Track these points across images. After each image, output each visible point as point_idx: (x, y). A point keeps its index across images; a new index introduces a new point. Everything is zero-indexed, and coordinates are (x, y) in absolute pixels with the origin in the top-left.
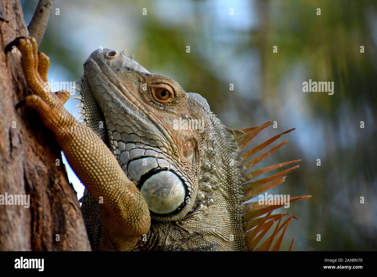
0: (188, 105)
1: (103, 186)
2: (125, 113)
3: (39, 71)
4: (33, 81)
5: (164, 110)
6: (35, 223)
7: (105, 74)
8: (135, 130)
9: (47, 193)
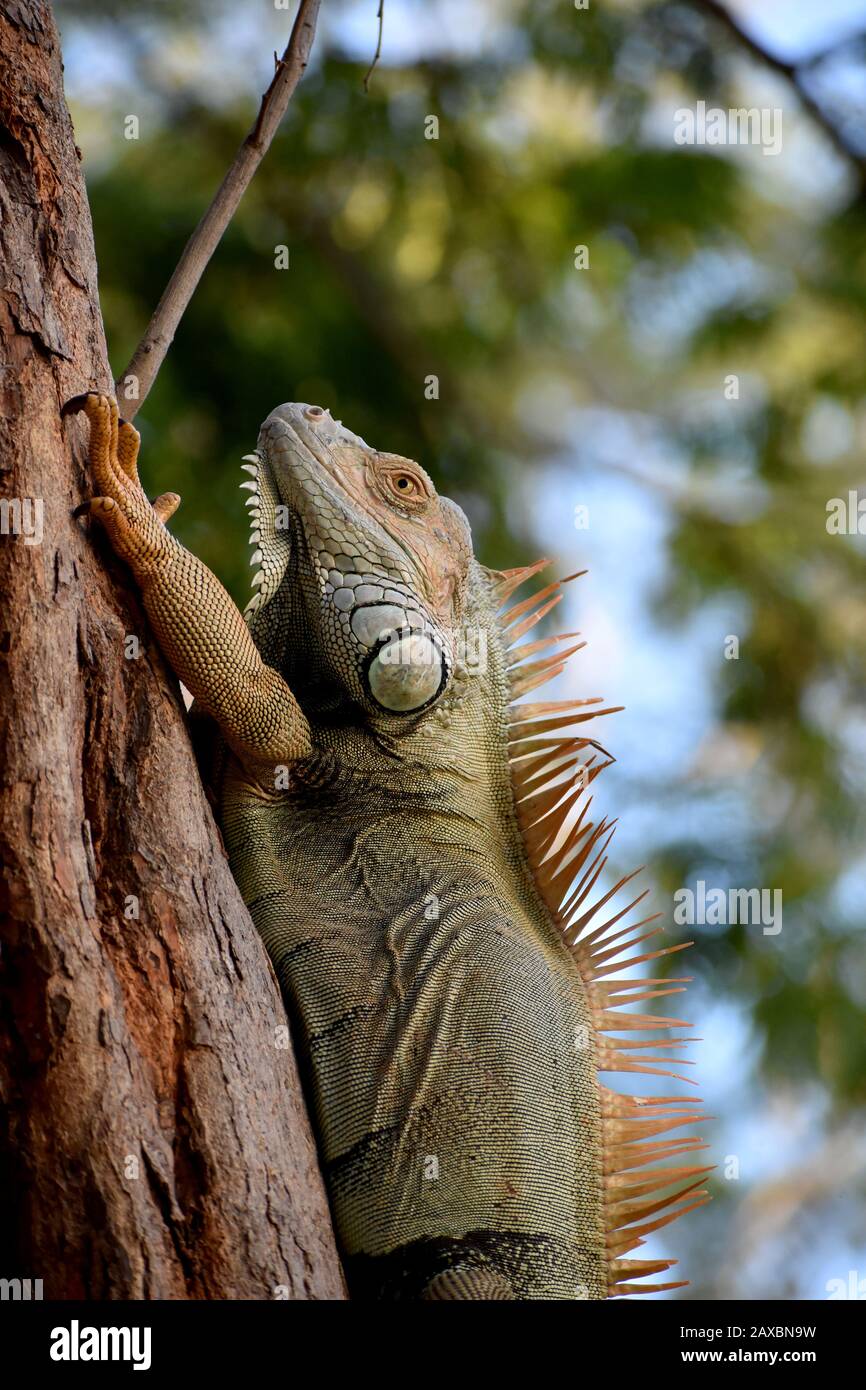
0: (441, 515)
1: (197, 671)
2: (346, 518)
3: (119, 456)
4: (103, 472)
5: (408, 519)
6: (94, 723)
7: (307, 446)
8: (364, 551)
9: (123, 671)
